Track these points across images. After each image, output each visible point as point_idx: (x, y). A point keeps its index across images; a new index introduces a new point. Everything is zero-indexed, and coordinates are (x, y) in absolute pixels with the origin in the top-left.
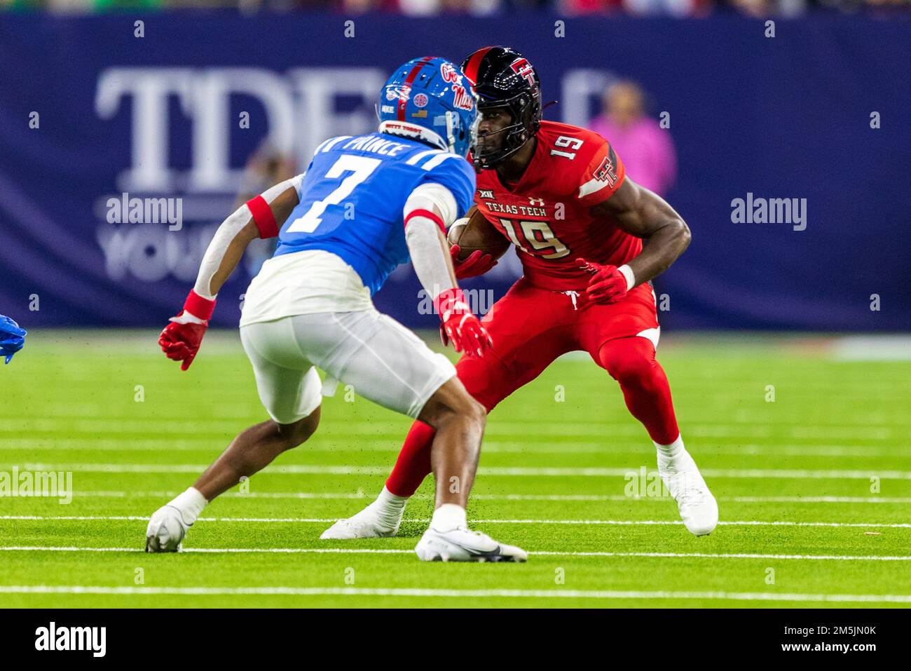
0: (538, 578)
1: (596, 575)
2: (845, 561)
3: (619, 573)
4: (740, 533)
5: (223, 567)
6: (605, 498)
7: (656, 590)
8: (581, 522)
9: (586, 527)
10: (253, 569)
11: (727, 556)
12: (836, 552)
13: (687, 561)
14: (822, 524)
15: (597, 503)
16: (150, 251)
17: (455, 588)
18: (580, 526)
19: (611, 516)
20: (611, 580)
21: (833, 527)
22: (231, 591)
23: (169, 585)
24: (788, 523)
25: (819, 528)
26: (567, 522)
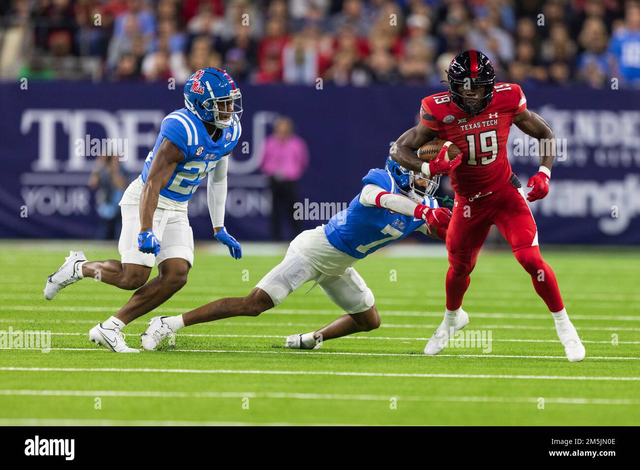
0: (241, 364)
1: (269, 363)
2: (393, 356)
3: (281, 362)
4: (341, 342)
5: (84, 358)
6: (274, 324)
7: (300, 371)
8: (262, 336)
9: (264, 339)
10: (99, 359)
11: (334, 353)
12: (389, 352)
13: (315, 356)
14: (381, 338)
15: (270, 327)
16: (47, 200)
17: (199, 369)
18: (261, 339)
19: (277, 333)
20: (277, 365)
21: (387, 340)
22: (88, 370)
23: (57, 367)
24: (365, 338)
25: (381, 340)
26: (255, 336)
